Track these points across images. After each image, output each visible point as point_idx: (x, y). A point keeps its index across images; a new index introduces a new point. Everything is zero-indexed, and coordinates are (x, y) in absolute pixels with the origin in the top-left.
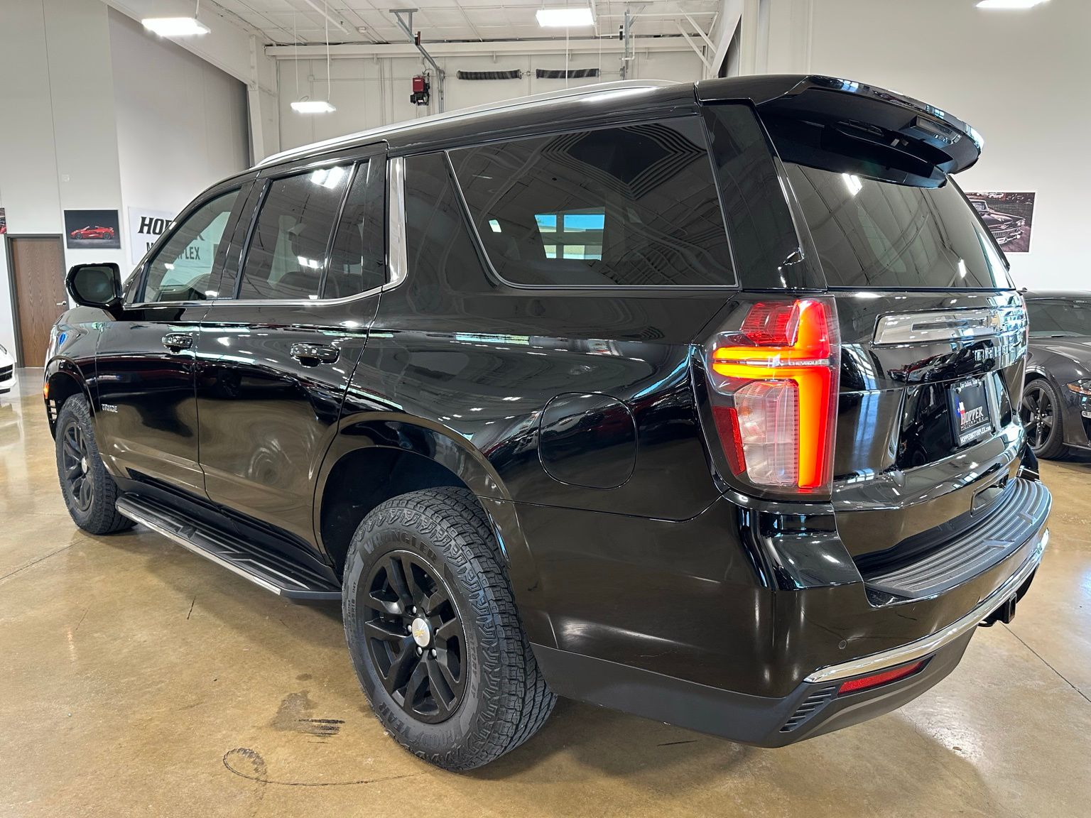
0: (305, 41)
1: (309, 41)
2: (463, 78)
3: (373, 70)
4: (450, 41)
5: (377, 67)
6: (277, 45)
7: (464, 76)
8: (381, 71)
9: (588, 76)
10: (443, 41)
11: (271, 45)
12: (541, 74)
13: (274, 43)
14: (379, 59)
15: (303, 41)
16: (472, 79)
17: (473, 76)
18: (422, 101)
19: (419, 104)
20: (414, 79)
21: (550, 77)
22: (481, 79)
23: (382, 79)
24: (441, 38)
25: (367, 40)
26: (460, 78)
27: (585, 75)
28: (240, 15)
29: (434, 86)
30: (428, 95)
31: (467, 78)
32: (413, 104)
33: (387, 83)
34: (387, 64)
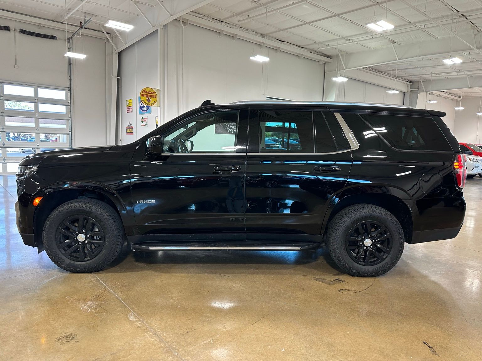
9: (50, 38)
12: (23, 32)
21: (36, 36)
27: (49, 38)
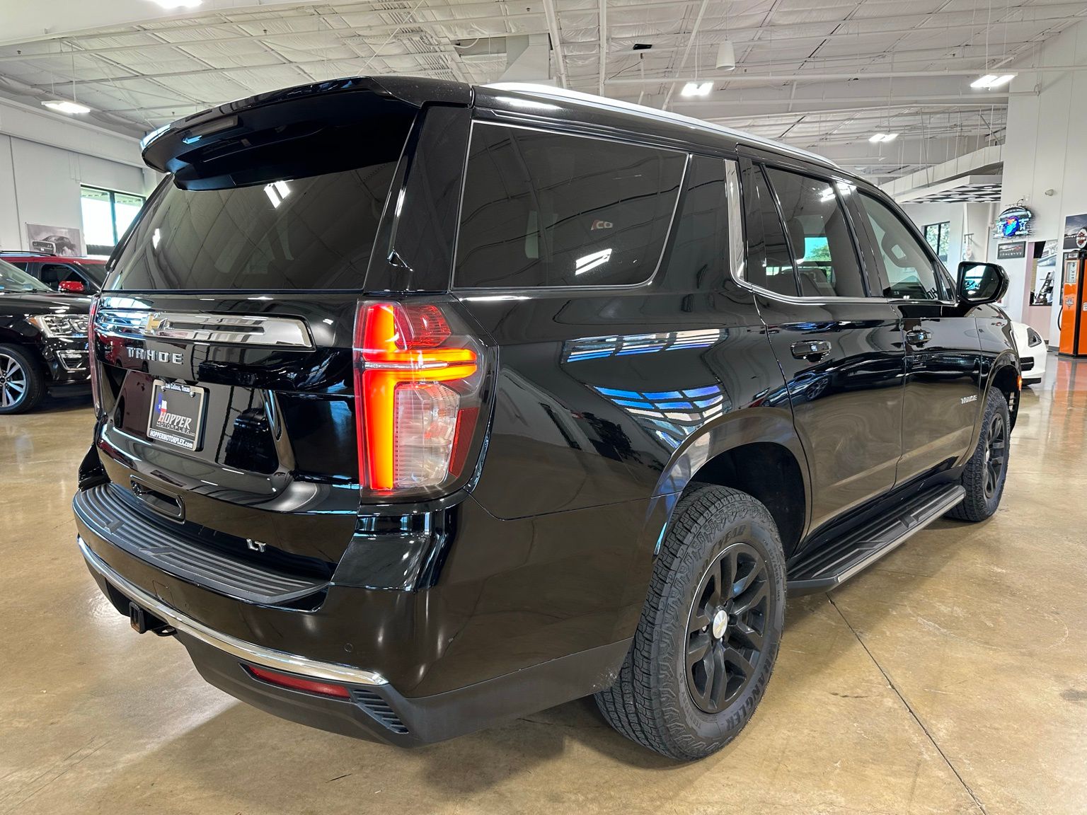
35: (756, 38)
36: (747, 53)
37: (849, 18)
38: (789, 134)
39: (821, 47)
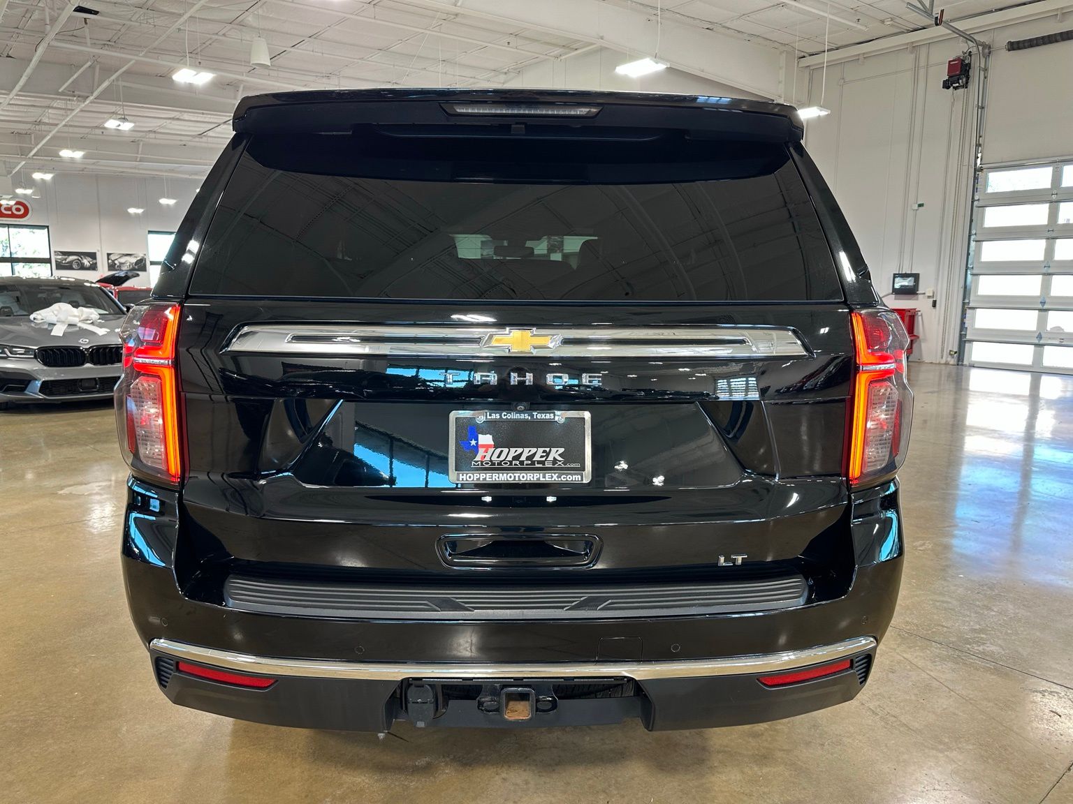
0: (836, 46)
1: (839, 46)
2: (1014, 49)
3: (908, 60)
4: (1001, 10)
5: (913, 56)
6: (810, 55)
7: (1014, 46)
8: (917, 59)
10: (991, 12)
11: (804, 57)
13: (805, 55)
14: (914, 47)
15: (834, 46)
16: (1025, 48)
17: (1026, 44)
18: (957, 84)
19: (956, 88)
20: (950, 62)
22: (1038, 45)
23: (916, 68)
24: (990, 9)
25: (898, 30)
26: (1009, 50)
28: (765, 36)
29: (977, 63)
30: (968, 78)
31: (1019, 48)
32: (946, 90)
33: (922, 72)
34: (923, 52)
35: (221, 33)
36: (205, 45)
37: (315, 36)
38: (210, 133)
39: (279, 56)
